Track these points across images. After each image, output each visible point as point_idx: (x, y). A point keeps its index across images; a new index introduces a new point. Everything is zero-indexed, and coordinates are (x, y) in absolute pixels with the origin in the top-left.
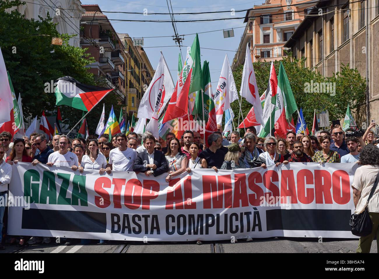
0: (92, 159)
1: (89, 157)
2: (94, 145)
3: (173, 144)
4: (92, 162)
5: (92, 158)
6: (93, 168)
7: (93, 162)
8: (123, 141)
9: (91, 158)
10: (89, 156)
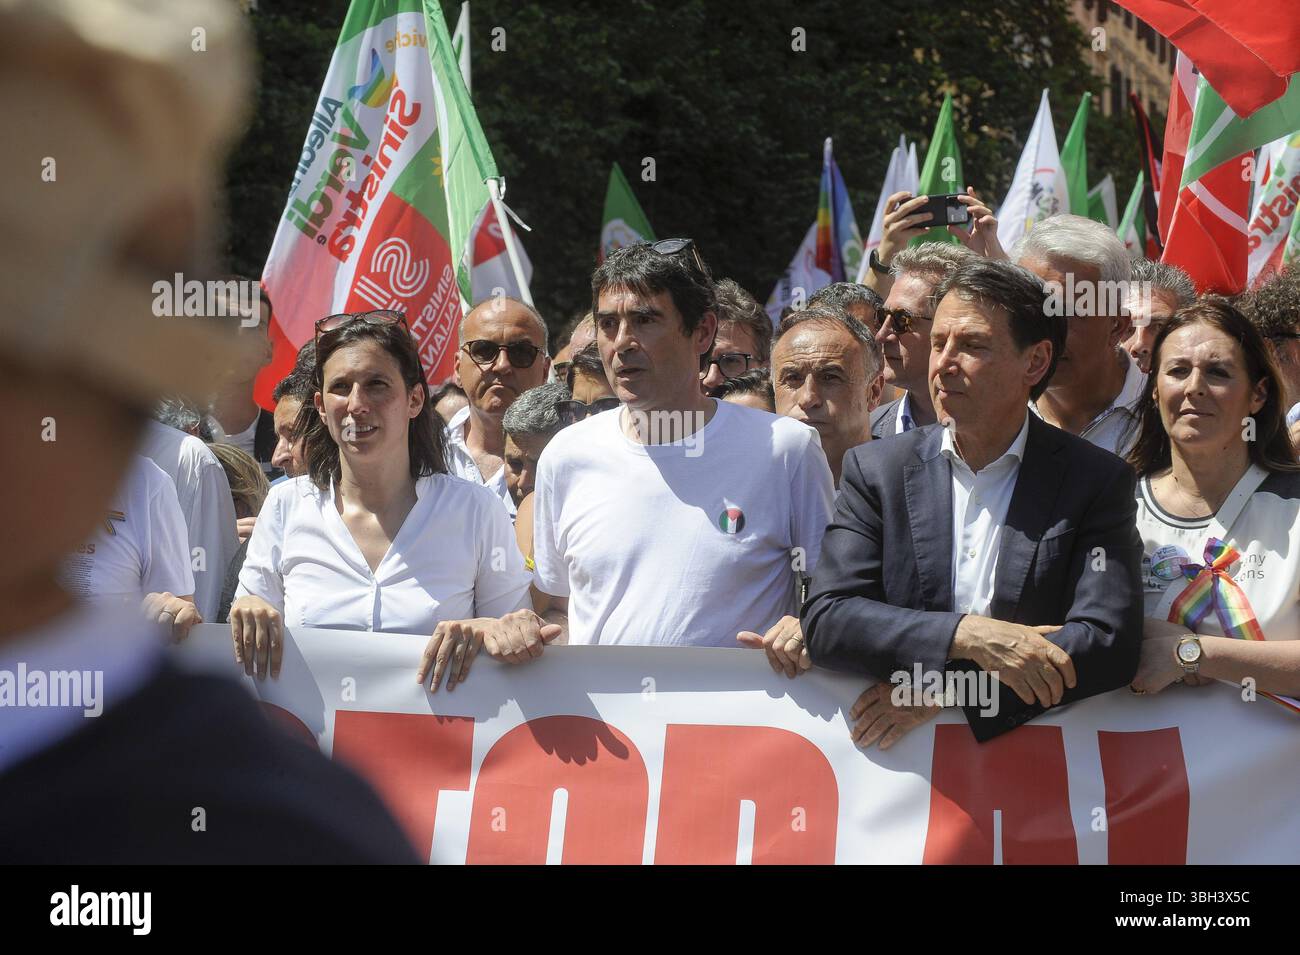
0: (355, 526)
1: (330, 504)
2: (373, 383)
3: (1182, 370)
4: (361, 560)
5: (358, 519)
6: (377, 621)
7: (374, 561)
8: (653, 330)
9: (352, 509)
10: (324, 490)
